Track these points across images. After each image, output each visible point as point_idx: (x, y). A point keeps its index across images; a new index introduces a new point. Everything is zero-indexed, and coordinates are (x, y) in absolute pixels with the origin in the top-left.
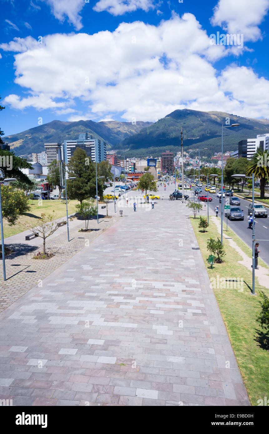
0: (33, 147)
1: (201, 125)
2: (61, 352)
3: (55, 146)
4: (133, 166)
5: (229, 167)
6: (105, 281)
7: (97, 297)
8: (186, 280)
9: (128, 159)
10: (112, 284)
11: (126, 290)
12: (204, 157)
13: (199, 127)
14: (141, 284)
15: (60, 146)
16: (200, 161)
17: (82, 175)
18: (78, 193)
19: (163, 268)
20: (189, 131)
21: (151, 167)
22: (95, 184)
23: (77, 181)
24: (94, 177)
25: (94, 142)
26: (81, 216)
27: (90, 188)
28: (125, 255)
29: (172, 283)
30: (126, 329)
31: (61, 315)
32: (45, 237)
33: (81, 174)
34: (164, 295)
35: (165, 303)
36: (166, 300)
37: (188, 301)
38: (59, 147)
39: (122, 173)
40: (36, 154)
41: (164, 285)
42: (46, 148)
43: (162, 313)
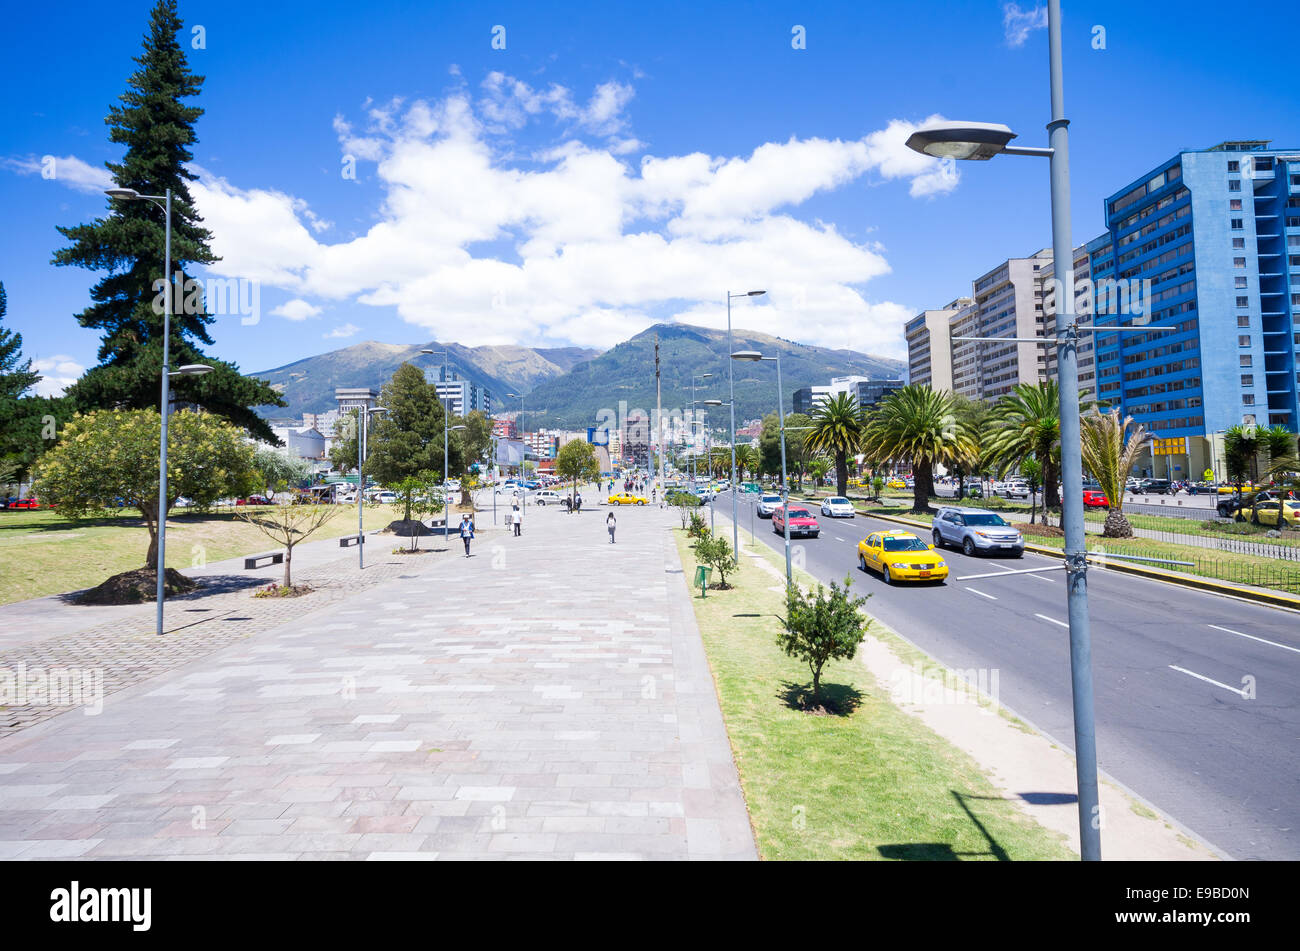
0: (307, 402)
1: (712, 359)
2: (271, 742)
3: (362, 397)
4: (553, 446)
5: (768, 437)
6: (433, 624)
7: (403, 649)
8: (638, 617)
9: (542, 431)
10: (450, 628)
11: (483, 636)
12: (719, 430)
13: (706, 363)
14: (525, 625)
15: (375, 395)
16: (710, 438)
17: (411, 425)
18: (398, 467)
19: (589, 600)
20: (687, 371)
21: (596, 448)
22: (443, 447)
23: (399, 439)
24: (441, 430)
25: (459, 387)
26: (404, 528)
27: (431, 456)
28: (498, 584)
29: (602, 622)
30: (465, 695)
31: (295, 682)
32: (292, 542)
33: (408, 424)
34: (580, 639)
35: (578, 651)
36: (581, 647)
37: (633, 647)
38: (373, 397)
39: (527, 457)
40: (313, 416)
41: (582, 625)
42: (341, 400)
43: (566, 666)
